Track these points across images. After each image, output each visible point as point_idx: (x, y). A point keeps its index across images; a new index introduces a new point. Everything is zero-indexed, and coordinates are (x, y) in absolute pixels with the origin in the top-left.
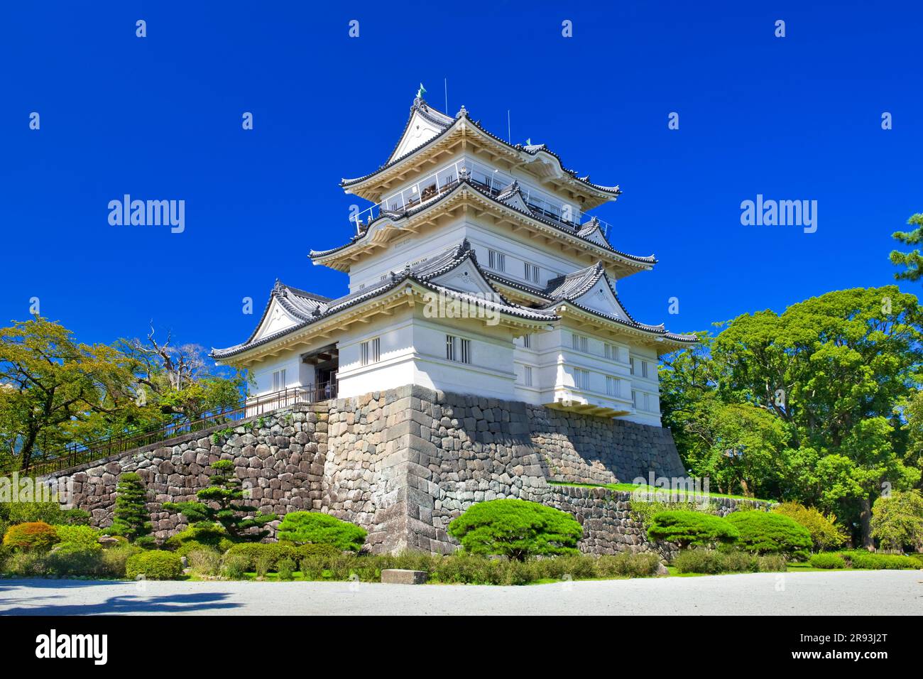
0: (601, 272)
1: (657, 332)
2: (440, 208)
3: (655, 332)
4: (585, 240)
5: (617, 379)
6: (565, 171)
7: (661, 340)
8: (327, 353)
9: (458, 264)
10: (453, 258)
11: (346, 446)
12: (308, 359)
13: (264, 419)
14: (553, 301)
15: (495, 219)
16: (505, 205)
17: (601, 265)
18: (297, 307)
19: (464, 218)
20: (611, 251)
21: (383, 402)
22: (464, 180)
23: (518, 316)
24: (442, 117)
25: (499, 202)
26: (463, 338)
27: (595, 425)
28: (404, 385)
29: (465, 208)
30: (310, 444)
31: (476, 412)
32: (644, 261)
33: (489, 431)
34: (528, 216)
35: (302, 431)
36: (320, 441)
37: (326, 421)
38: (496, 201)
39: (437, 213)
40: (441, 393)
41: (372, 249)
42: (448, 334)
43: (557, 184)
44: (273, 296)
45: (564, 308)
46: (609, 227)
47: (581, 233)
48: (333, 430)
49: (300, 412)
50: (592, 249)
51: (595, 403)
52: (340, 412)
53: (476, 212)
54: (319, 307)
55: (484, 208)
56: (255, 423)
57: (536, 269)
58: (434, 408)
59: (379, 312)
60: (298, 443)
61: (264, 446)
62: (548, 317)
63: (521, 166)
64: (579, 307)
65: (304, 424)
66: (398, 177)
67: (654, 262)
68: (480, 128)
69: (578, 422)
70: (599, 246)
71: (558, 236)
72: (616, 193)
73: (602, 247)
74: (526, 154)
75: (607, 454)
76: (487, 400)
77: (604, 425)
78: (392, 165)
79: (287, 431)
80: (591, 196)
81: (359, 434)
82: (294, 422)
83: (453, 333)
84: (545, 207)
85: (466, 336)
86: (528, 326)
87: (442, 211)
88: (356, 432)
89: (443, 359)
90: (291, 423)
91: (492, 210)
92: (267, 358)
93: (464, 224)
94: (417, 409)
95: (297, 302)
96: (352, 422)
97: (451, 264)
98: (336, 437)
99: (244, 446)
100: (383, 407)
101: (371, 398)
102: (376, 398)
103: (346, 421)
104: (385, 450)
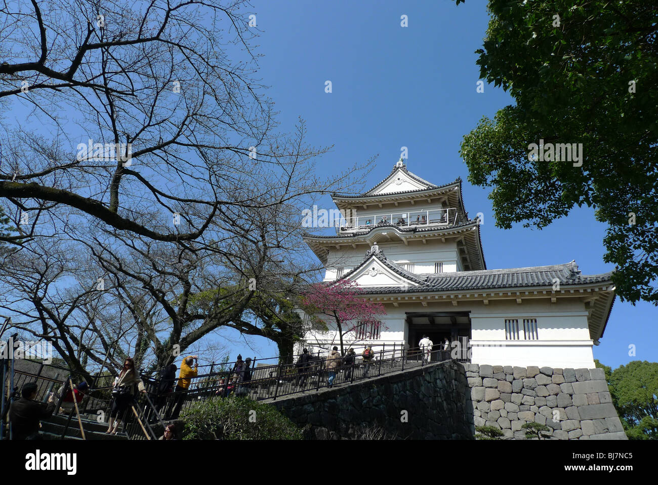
21: (559, 379)
35: (456, 389)
82: (452, 379)
96: (510, 391)
98: (479, 401)
100: (561, 384)
101: (539, 372)
102: (547, 373)
103: (496, 388)
104: (581, 429)
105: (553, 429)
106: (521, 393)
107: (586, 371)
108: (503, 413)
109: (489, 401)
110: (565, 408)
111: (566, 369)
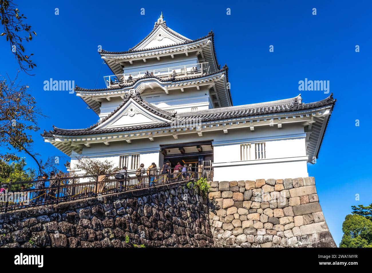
39: (191, 85)
52: (223, 191)
81: (251, 208)
87: (195, 84)
88: (248, 207)
93: (208, 96)
96: (241, 200)
100: (281, 191)
101: (265, 184)
102: (271, 184)
103: (232, 198)
104: (294, 222)
105: (273, 224)
106: (250, 200)
107: (301, 179)
108: (236, 216)
109: (226, 209)
110: (283, 208)
111: (286, 180)
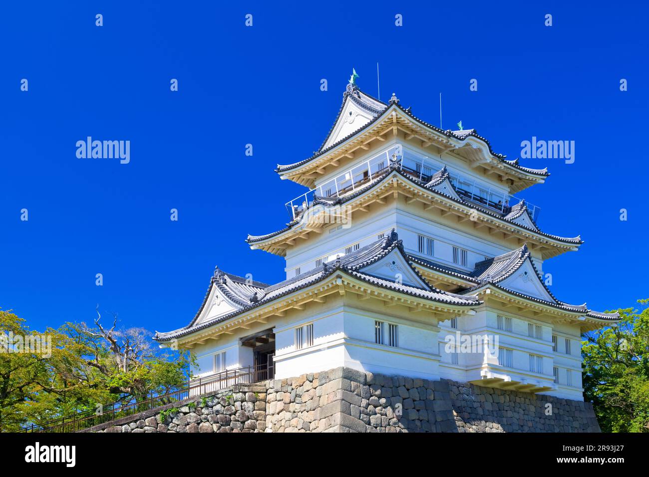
0: (526, 255)
1: (580, 312)
2: (371, 196)
3: (577, 312)
4: (512, 223)
5: (540, 357)
6: (492, 154)
7: (582, 319)
8: (265, 337)
9: (386, 254)
10: (382, 248)
11: (283, 422)
12: (247, 343)
13: (207, 399)
14: (479, 284)
15: (425, 206)
16: (434, 192)
17: (526, 248)
18: (235, 293)
19: (394, 205)
20: (537, 233)
21: (316, 383)
22: (395, 169)
23: (443, 302)
24: (374, 103)
25: (428, 189)
26: (390, 323)
27: (518, 400)
28: (335, 367)
29: (396, 195)
30: (249, 421)
31: (402, 392)
32: (570, 242)
33: (414, 408)
34: (456, 201)
35: (242, 410)
36: (259, 418)
37: (265, 400)
38: (425, 188)
39: (369, 200)
40: (370, 375)
41: (308, 234)
42: (377, 320)
43: (486, 167)
44: (213, 282)
45: (488, 291)
46: (537, 210)
47: (509, 217)
48: (271, 408)
49: (239, 392)
50: (518, 232)
51: (517, 379)
52: (277, 392)
53: (406, 199)
54: (256, 293)
55: (414, 194)
56: (198, 403)
57: (464, 253)
58: (362, 389)
59: (312, 299)
60: (238, 421)
61: (207, 424)
62: (470, 302)
63: (451, 151)
64: (503, 290)
65: (244, 403)
66: (332, 163)
67: (580, 243)
68: (410, 116)
69: (502, 397)
70: (526, 229)
71: (485, 220)
72: (544, 175)
73: (528, 230)
74: (456, 139)
75: (529, 427)
76: (413, 380)
77: (527, 400)
78: (326, 151)
79: (228, 410)
80: (520, 179)
81: (294, 412)
82: (235, 402)
83: (380, 318)
84: (474, 191)
85: (393, 321)
86: (452, 311)
87: (373, 198)
88: (292, 410)
89: (371, 342)
90: (232, 402)
91: (422, 196)
92: (208, 341)
93: (395, 211)
94: (347, 390)
95: (236, 289)
96: (288, 401)
97: (380, 254)
98: (273, 415)
99: (188, 424)
100: (316, 387)
101: (305, 380)
102: (310, 379)
106: (294, 402)
110: (314, 410)
